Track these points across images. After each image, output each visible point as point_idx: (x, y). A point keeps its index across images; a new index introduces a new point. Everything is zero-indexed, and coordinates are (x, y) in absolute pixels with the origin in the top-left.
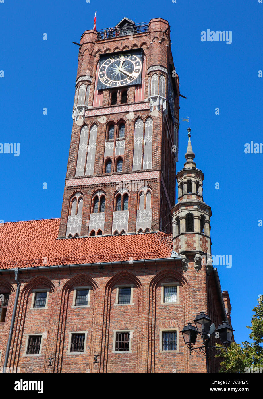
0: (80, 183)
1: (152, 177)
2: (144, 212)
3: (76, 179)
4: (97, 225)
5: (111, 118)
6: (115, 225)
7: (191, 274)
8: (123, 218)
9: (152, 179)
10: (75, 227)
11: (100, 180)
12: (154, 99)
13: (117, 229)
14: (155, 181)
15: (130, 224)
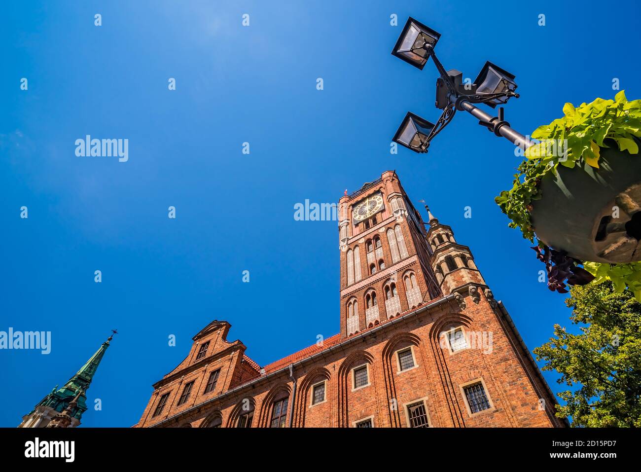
0: (352, 289)
2: (413, 291)
3: (348, 288)
4: (373, 317)
5: (368, 237)
6: (389, 311)
7: (472, 309)
8: (394, 303)
9: (412, 263)
10: (354, 326)
11: (368, 281)
12: (397, 212)
13: (391, 314)
14: (414, 264)
15: (402, 305)
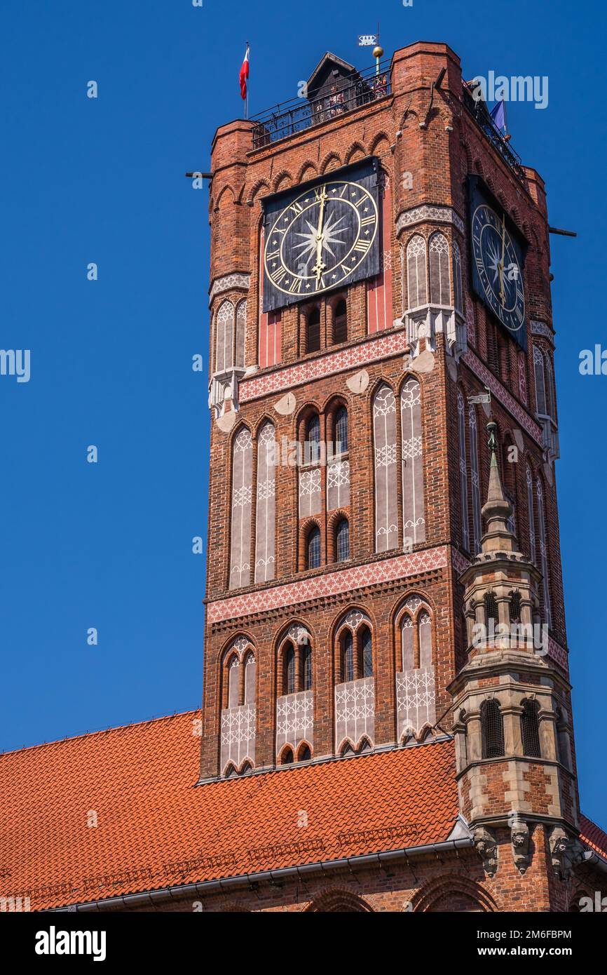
0: (243, 608)
1: (428, 567)
2: (416, 677)
3: (230, 597)
4: (295, 729)
5: (308, 395)
6: (342, 725)
7: (507, 883)
8: (360, 702)
9: (429, 573)
10: (241, 742)
11: (294, 593)
12: (418, 317)
13: (347, 737)
14: (436, 578)
15: (379, 719)
